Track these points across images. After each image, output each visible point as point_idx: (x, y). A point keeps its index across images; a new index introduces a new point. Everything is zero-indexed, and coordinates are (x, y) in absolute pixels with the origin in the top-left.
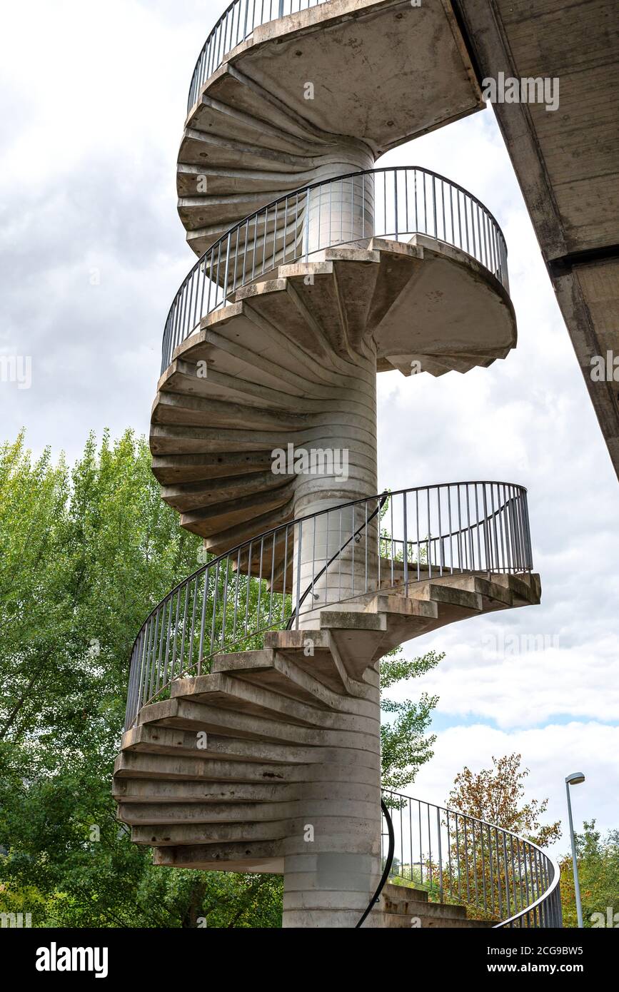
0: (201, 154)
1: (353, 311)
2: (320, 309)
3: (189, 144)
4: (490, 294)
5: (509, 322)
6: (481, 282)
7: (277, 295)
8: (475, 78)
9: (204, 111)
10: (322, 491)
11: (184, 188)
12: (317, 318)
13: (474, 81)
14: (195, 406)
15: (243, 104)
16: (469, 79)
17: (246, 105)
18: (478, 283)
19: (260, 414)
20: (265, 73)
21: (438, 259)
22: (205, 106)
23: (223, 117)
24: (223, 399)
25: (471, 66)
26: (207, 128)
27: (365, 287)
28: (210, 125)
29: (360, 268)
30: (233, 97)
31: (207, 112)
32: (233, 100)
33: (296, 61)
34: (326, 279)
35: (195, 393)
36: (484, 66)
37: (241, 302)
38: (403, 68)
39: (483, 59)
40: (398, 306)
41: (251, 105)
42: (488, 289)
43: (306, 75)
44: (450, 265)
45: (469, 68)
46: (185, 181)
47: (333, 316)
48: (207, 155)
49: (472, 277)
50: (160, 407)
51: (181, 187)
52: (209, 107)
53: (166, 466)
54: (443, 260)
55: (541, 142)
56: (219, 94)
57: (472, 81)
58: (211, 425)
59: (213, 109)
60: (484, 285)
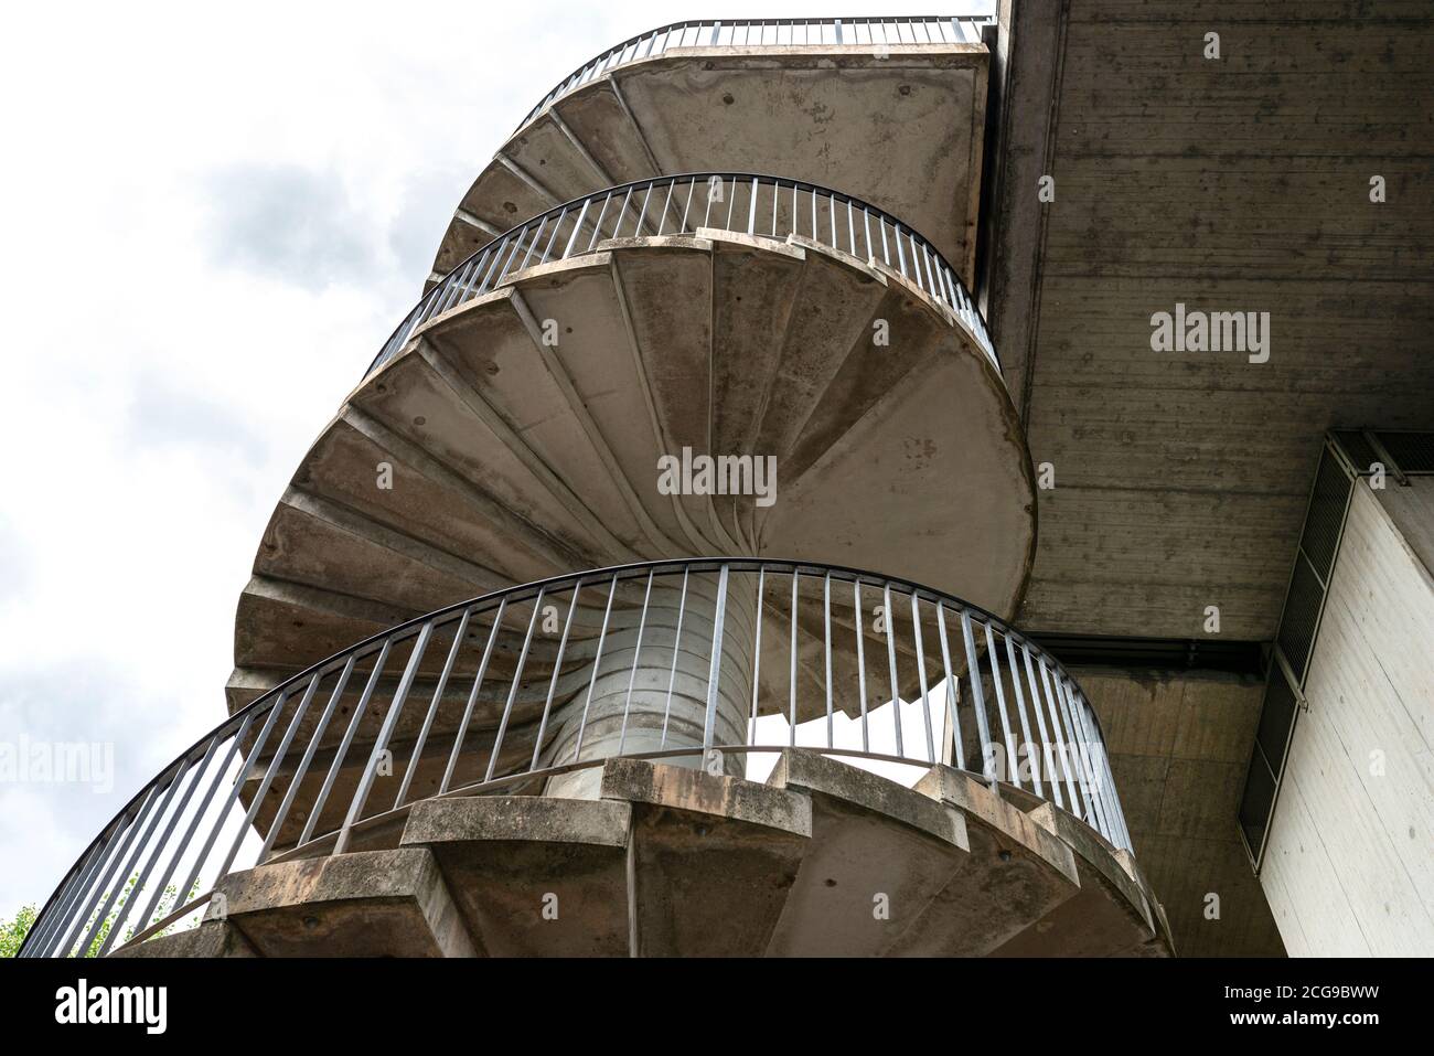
0: (507, 205)
1: (783, 405)
2: (736, 355)
3: (496, 176)
4: (1016, 480)
5: (1020, 566)
6: (1014, 444)
7: (686, 261)
8: (974, 245)
9: (544, 129)
10: (645, 713)
11: (452, 254)
12: (721, 379)
13: (970, 250)
14: (413, 462)
15: (607, 150)
16: (964, 244)
17: (611, 156)
18: (1008, 444)
19: (537, 539)
20: (662, 116)
21: (966, 358)
22: (551, 120)
23: (569, 154)
24: (475, 476)
25: (976, 221)
26: (533, 165)
27: (833, 345)
28: (543, 162)
29: (846, 288)
30: (597, 130)
31: (549, 134)
32: (595, 138)
33: (719, 112)
34: (787, 271)
35: (424, 436)
36: (1004, 215)
37: (610, 253)
38: (875, 186)
39: (1007, 201)
40: (842, 456)
41: (618, 159)
42: (1020, 464)
43: (724, 144)
44: (978, 377)
45: (972, 224)
46: (461, 239)
47: (752, 386)
48: (516, 210)
49: (1005, 424)
50: (339, 432)
51: (447, 251)
52: (557, 126)
53: (278, 599)
54: (974, 362)
55: (1036, 393)
56: (577, 118)
57: (967, 247)
58: (421, 532)
59: (561, 131)
60: (1017, 453)
